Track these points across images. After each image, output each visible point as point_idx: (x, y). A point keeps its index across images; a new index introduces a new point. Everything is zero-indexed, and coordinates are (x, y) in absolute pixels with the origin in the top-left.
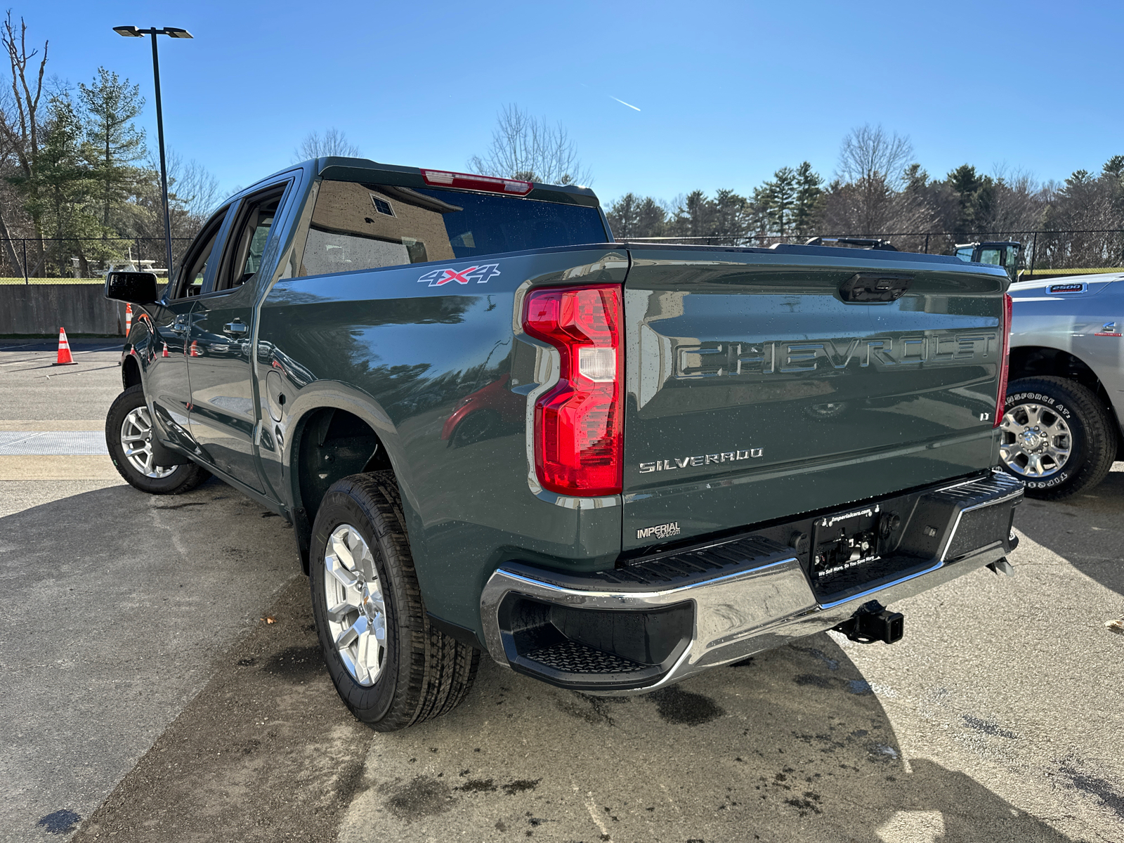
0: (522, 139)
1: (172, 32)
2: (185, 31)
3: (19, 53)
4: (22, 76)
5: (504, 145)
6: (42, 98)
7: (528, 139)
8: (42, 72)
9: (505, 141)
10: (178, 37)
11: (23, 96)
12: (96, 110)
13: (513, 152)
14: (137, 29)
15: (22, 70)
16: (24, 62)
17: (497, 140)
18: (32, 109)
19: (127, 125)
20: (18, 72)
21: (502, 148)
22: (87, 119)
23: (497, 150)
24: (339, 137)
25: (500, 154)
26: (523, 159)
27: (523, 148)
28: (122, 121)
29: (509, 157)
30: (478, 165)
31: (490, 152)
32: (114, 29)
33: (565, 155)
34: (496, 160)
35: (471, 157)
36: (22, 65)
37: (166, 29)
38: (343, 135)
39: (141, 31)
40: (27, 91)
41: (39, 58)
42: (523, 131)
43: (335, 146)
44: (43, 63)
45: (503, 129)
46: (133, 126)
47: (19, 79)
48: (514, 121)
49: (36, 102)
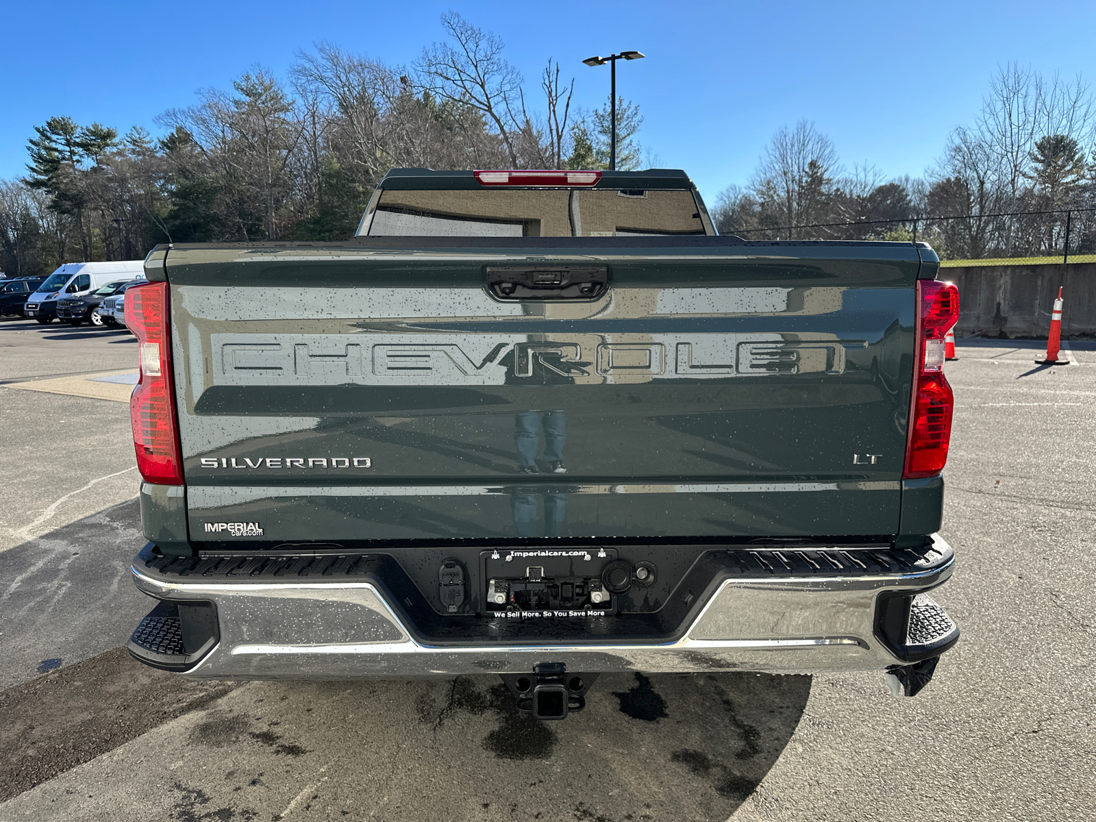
0: (1021, 101)
1: (628, 55)
2: (637, 53)
3: (553, 94)
4: (554, 111)
5: (997, 110)
6: (566, 129)
7: (1029, 99)
8: (568, 105)
9: (999, 105)
10: (632, 59)
11: (554, 127)
12: (603, 132)
13: (1007, 116)
14: (600, 58)
15: (554, 106)
16: (556, 100)
17: (988, 106)
18: (559, 137)
19: (627, 141)
20: (552, 108)
21: (994, 114)
22: (597, 141)
23: (987, 116)
24: (808, 127)
25: (991, 122)
26: (1021, 123)
27: (1021, 109)
28: (624, 138)
29: (1002, 123)
30: (962, 136)
31: (978, 120)
32: (584, 62)
33: (1080, 113)
34: (984, 128)
35: (954, 128)
36: (555, 102)
37: (622, 54)
38: (812, 125)
39: (604, 60)
40: (557, 124)
41: (567, 94)
42: (1023, 91)
43: (804, 137)
44: (569, 98)
45: (996, 93)
46: (631, 141)
47: (552, 113)
48: (1011, 82)
49: (562, 131)
